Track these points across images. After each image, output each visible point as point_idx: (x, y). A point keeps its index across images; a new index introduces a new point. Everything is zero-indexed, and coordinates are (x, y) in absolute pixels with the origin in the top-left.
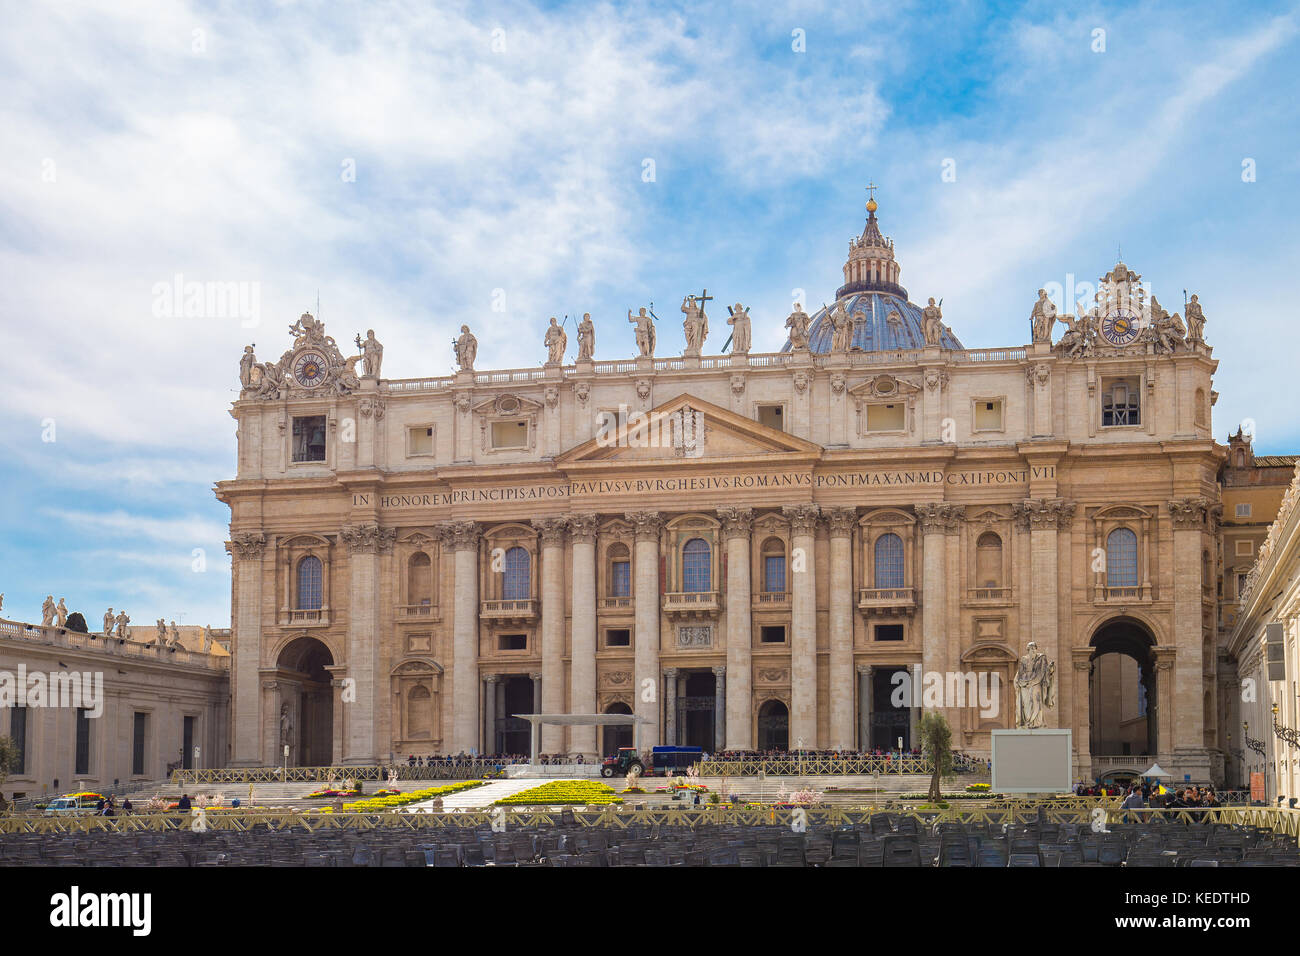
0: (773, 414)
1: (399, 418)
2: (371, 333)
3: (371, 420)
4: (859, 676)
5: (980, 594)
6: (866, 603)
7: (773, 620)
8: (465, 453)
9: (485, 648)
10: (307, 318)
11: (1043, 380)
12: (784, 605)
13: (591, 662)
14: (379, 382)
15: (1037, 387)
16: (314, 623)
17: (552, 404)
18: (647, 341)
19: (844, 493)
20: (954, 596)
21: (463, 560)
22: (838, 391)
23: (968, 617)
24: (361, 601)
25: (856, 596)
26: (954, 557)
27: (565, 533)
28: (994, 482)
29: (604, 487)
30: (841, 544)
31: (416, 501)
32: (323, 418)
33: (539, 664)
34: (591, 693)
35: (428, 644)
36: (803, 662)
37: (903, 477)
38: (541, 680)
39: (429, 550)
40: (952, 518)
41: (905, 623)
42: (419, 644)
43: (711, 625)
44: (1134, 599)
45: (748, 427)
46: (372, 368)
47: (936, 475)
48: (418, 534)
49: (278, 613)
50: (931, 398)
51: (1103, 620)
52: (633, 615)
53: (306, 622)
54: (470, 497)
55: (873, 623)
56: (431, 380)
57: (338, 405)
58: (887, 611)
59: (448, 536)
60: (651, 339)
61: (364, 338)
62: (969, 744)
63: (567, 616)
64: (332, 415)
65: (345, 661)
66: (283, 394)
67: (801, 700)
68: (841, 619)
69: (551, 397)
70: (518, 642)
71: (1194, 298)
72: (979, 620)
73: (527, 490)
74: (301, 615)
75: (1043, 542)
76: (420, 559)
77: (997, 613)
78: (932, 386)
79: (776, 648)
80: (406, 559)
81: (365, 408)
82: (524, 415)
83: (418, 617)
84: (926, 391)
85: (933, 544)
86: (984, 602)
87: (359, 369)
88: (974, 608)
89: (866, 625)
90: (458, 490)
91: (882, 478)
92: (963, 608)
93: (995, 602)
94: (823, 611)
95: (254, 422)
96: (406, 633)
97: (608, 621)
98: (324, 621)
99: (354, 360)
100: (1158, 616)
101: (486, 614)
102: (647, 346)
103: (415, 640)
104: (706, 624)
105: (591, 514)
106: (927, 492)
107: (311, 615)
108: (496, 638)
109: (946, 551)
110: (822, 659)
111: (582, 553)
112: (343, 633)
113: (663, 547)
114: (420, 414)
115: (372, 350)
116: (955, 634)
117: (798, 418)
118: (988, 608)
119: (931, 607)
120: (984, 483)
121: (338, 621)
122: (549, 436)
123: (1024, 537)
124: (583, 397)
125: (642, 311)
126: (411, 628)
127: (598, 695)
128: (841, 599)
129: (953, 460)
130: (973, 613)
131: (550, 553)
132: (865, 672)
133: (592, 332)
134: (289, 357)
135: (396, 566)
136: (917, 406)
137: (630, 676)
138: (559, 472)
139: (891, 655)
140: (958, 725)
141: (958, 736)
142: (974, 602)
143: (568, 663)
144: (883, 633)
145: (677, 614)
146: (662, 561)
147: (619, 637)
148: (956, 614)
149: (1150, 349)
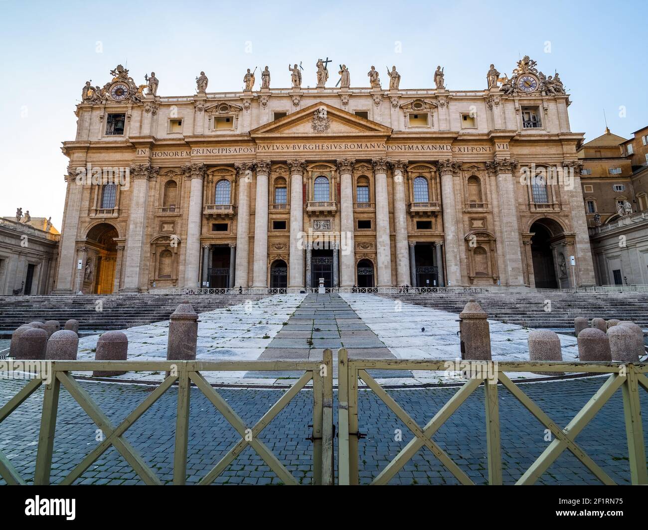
0: (363, 115)
1: (165, 115)
2: (153, 74)
3: (150, 114)
4: (410, 247)
5: (472, 206)
6: (413, 209)
7: (364, 217)
8: (199, 131)
9: (205, 230)
10: (120, 67)
11: (497, 104)
12: (371, 209)
13: (266, 237)
14: (155, 97)
15: (494, 107)
16: (109, 215)
17: (247, 108)
18: (298, 79)
19: (402, 153)
20: (459, 207)
21: (196, 184)
22: (395, 106)
23: (466, 218)
24: (137, 204)
25: (409, 206)
26: (458, 187)
27: (253, 169)
28: (475, 151)
29: (275, 147)
30: (399, 178)
31: (171, 154)
32: (124, 115)
33: (235, 238)
34: (265, 254)
35: (173, 227)
36: (383, 238)
37: (431, 147)
38: (235, 248)
39: (177, 179)
40: (456, 168)
41: (433, 220)
42: (167, 228)
43: (331, 219)
44: (550, 210)
46: (152, 91)
47: (448, 146)
48: (171, 171)
49: (89, 211)
50: (442, 111)
51: (535, 220)
52: (289, 213)
53: (105, 215)
54: (201, 152)
55: (416, 220)
56: (183, 97)
57: (132, 108)
58: (424, 214)
59: (187, 172)
60: (300, 79)
61: (150, 76)
62: (472, 283)
63: (252, 214)
64: (129, 112)
65: (125, 236)
66: (104, 102)
67: (383, 258)
68: (401, 216)
69: (247, 104)
70: (223, 227)
72: (472, 219)
73: (232, 149)
74: (102, 212)
75: (506, 180)
76: (171, 184)
77: (481, 215)
78: (442, 105)
79: (368, 232)
80: (163, 183)
81: (148, 108)
82: (231, 113)
83: (168, 213)
84: (440, 107)
85: (447, 181)
86: (474, 210)
87: (146, 91)
88: (469, 213)
89: (412, 221)
90: (195, 148)
91: (420, 147)
92: (464, 213)
93: (480, 210)
94: (392, 213)
95: (87, 115)
96: (161, 221)
97: (274, 216)
98: (115, 215)
99: (143, 87)
100: (563, 218)
101: (207, 212)
102: (298, 82)
103: (165, 226)
104: (328, 218)
105: (268, 161)
106: (444, 153)
107: (108, 212)
108: (211, 225)
109: (454, 185)
110: (393, 238)
111: (262, 180)
112: (125, 221)
113: (305, 179)
114: (174, 113)
115: (153, 82)
116: (461, 225)
117: (376, 117)
118: (477, 213)
119: (449, 213)
120: (470, 152)
121: (124, 215)
122: (245, 123)
123: (493, 178)
124: (264, 104)
125: (296, 66)
126: (164, 219)
127: (268, 255)
128: (401, 207)
129: (456, 139)
130: (469, 215)
131: (244, 181)
132: (413, 245)
133: (269, 75)
134: (109, 86)
135: (158, 186)
136: (435, 114)
137: (287, 246)
138: (251, 139)
139: (425, 236)
140: (465, 273)
141: (466, 279)
142: (470, 210)
143: (251, 238)
144: (421, 225)
145: (314, 212)
146: (304, 186)
147: (280, 225)
148: (461, 216)
149: (544, 93)
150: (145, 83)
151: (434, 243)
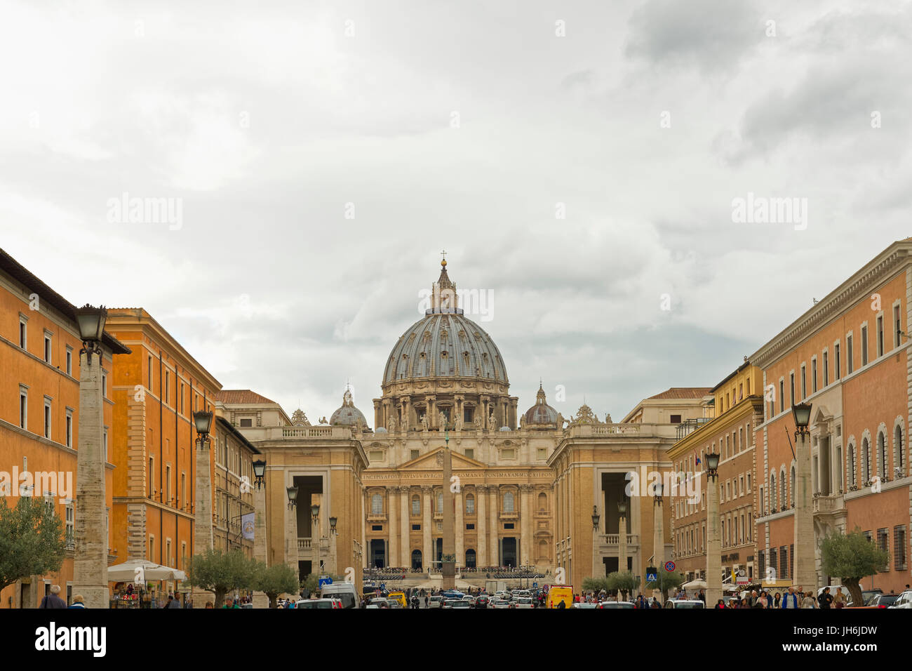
0: (469, 452)
4: (499, 541)
5: (540, 514)
6: (502, 517)
7: (470, 522)
9: (369, 530)
12: (475, 517)
13: (408, 536)
17: (392, 446)
19: (496, 480)
20: (531, 515)
22: (492, 445)
23: (536, 521)
25: (499, 514)
26: (531, 501)
27: (398, 491)
28: (544, 476)
29: (413, 477)
30: (493, 496)
33: (388, 536)
34: (408, 546)
36: (481, 537)
37: (514, 475)
38: (388, 542)
40: (531, 489)
41: (514, 523)
45: (463, 458)
47: (526, 474)
50: (523, 448)
52: (422, 519)
55: (504, 523)
58: (509, 519)
63: (399, 519)
67: (481, 550)
68: (494, 522)
69: (392, 444)
70: (379, 528)
71: (609, 415)
72: (539, 522)
73: (384, 476)
77: (545, 520)
78: (524, 444)
79: (471, 532)
82: (381, 449)
84: (522, 446)
85: (524, 497)
86: (541, 516)
88: (538, 518)
89: (501, 524)
91: (507, 475)
92: (534, 518)
93: (545, 516)
94: (488, 519)
97: (413, 521)
101: (369, 518)
105: (409, 486)
106: (522, 480)
108: (372, 527)
109: (529, 500)
110: (488, 535)
111: (404, 499)
113: (432, 498)
116: (532, 527)
117: (479, 455)
118: (542, 518)
119: (524, 518)
120: (541, 477)
122: (391, 459)
124: (404, 445)
127: (410, 546)
128: (494, 515)
129: (532, 469)
131: (392, 498)
132: (501, 540)
136: (519, 450)
137: (421, 541)
138: (396, 471)
139: (509, 533)
140: (532, 557)
141: (532, 561)
142: (538, 516)
143: (399, 536)
144: (506, 527)
145: (438, 520)
146: (432, 501)
147: (416, 527)
148: (532, 520)
151: (514, 538)
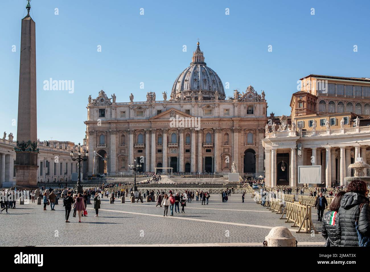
0: (188, 111)
1: (119, 110)
3: (114, 110)
6: (205, 146)
7: (187, 148)
8: (131, 117)
9: (135, 152)
10: (102, 91)
12: (190, 146)
13: (155, 155)
15: (235, 107)
17: (148, 108)
20: (220, 145)
21: (132, 136)
22: (200, 107)
24: (113, 144)
25: (203, 144)
26: (220, 137)
27: (150, 132)
29: (157, 124)
30: (200, 135)
31: (122, 125)
32: (105, 109)
33: (145, 155)
35: (125, 151)
36: (193, 156)
37: (211, 123)
38: (145, 158)
39: (125, 134)
40: (220, 131)
41: (211, 149)
42: (123, 151)
43: (177, 149)
44: (251, 146)
45: (184, 114)
46: (114, 101)
47: (217, 123)
48: (123, 131)
49: (96, 145)
50: (216, 109)
51: (246, 149)
52: (163, 147)
53: (102, 147)
54: (133, 125)
55: (205, 149)
56: (125, 103)
57: (107, 107)
58: (208, 147)
59: (128, 132)
60: (166, 97)
61: (113, 95)
62: (222, 171)
63: (150, 146)
64: (107, 109)
65: (109, 154)
66: (97, 105)
67: (193, 162)
68: (200, 148)
70: (141, 151)
71: (263, 91)
72: (224, 149)
73: (143, 124)
75: (236, 135)
76: (123, 136)
77: (228, 147)
78: (217, 107)
79: (188, 153)
80: (121, 136)
81: (113, 108)
82: (142, 110)
83: (123, 146)
85: (217, 135)
86: (225, 145)
89: (204, 149)
90: (130, 124)
91: (208, 123)
92: (222, 146)
93: (227, 146)
94: (197, 147)
95: (92, 110)
96: (120, 149)
97: (158, 148)
98: (105, 147)
99: (111, 99)
100: (256, 148)
101: (135, 146)
102: (165, 98)
105: (155, 129)
106: (215, 126)
108: (137, 150)
110: (197, 156)
111: (154, 136)
112: (109, 149)
113: (168, 135)
114: (122, 109)
115: (114, 97)
116: (220, 151)
117: (193, 112)
119: (216, 147)
120: (226, 124)
121: (108, 147)
122: (147, 113)
123: (233, 134)
124: (154, 108)
125: (165, 92)
126: (121, 148)
127: (156, 161)
128: (200, 145)
129: (221, 120)
130: (223, 147)
131: (147, 135)
132: (204, 158)
134: (98, 98)
135: (119, 137)
136: (214, 110)
137: (162, 158)
138: (149, 120)
139: (209, 155)
140: (220, 167)
141: (220, 169)
143: (150, 156)
144: (207, 151)
145: (171, 147)
146: (168, 137)
147: (160, 151)
148: (220, 148)
149: (255, 101)
150: (111, 97)
151: (211, 157)
